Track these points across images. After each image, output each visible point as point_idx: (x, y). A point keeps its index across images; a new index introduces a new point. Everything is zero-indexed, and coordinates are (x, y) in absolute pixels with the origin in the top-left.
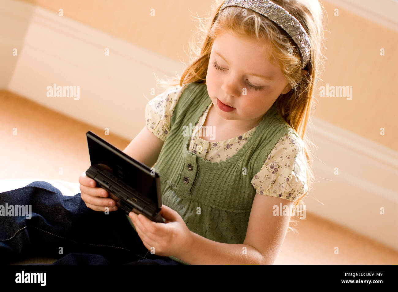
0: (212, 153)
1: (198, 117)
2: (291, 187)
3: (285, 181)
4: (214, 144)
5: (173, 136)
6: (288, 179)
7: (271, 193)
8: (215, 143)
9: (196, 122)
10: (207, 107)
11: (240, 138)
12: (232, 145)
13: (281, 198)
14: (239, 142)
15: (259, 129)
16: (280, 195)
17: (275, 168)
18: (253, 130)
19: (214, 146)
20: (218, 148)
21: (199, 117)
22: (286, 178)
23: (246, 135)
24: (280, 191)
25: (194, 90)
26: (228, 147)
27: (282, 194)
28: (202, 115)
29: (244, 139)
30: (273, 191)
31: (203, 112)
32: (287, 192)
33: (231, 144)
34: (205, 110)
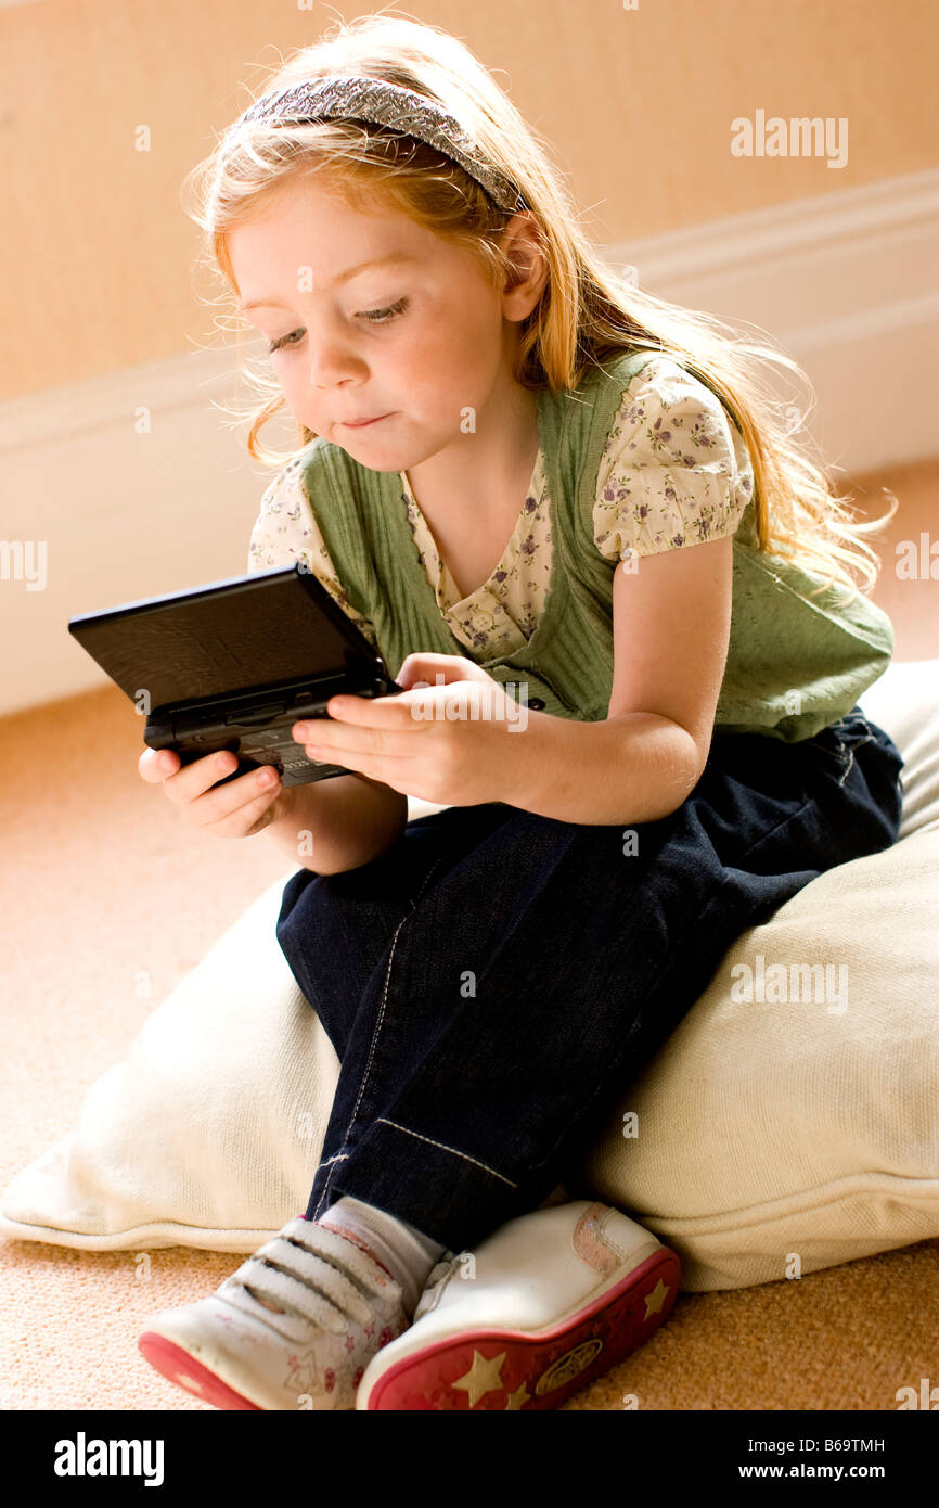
0: (517, 598)
1: (408, 542)
2: (692, 505)
3: (668, 501)
4: (496, 580)
5: (397, 636)
6: (672, 490)
7: (649, 545)
8: (497, 575)
9: (414, 558)
10: (403, 497)
11: (531, 504)
12: (531, 537)
13: (683, 546)
14: (538, 518)
15: (549, 445)
16: (679, 541)
17: (615, 492)
18: (540, 459)
19: (500, 581)
20: (514, 577)
21: (412, 541)
22: (664, 493)
23: (536, 487)
24: (671, 530)
25: (335, 484)
26: (529, 549)
27: (682, 535)
28: (413, 528)
29: (543, 499)
30: (654, 538)
31: (407, 519)
32: (690, 523)
33: (526, 537)
34: (405, 510)
